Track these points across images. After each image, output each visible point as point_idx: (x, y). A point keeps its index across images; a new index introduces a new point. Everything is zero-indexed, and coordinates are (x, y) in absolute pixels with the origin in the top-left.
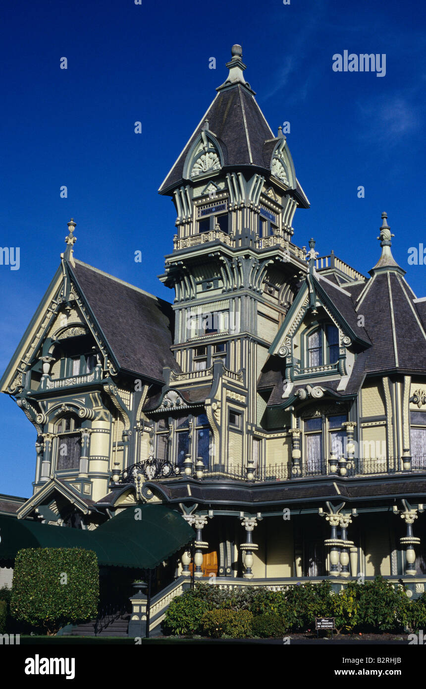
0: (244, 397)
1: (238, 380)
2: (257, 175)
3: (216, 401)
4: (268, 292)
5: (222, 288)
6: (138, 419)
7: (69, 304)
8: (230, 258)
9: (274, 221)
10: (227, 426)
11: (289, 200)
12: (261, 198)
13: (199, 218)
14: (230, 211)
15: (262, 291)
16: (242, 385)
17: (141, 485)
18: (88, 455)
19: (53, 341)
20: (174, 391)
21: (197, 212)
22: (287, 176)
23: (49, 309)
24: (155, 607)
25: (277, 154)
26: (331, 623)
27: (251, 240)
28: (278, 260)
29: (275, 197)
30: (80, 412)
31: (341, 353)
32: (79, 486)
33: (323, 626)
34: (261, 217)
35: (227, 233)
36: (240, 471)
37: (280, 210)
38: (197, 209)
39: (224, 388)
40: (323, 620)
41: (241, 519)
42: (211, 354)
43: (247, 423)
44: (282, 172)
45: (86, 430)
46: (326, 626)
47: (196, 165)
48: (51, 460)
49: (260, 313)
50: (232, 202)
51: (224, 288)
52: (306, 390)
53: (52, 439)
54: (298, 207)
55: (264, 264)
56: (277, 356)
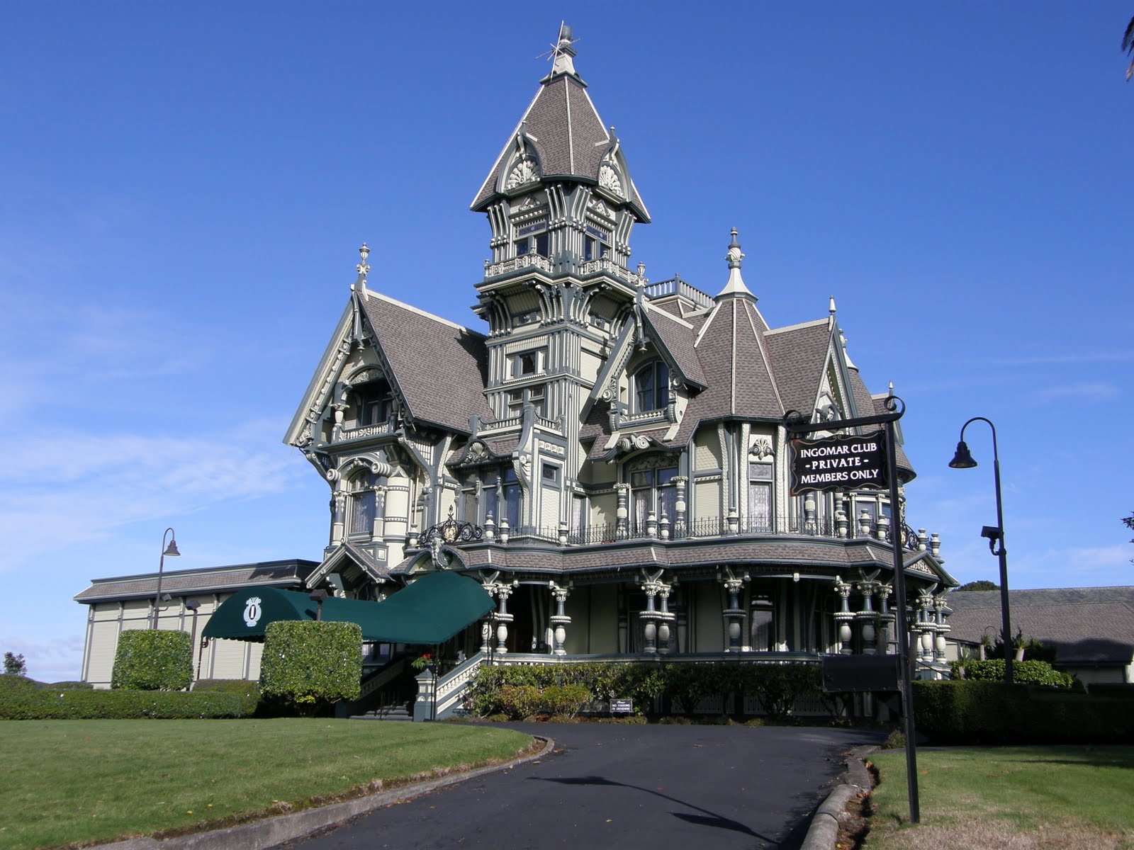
0: (563, 448)
1: (554, 429)
2: (581, 187)
3: (525, 454)
4: (596, 325)
5: (539, 321)
6: (440, 475)
7: (361, 343)
8: (548, 287)
9: (606, 240)
10: (539, 481)
11: (624, 215)
12: (588, 213)
13: (516, 239)
14: (550, 231)
15: (587, 324)
16: (560, 434)
17: (437, 550)
18: (383, 515)
19: (345, 386)
20: (479, 442)
21: (514, 232)
22: (621, 186)
23: (340, 349)
24: (442, 689)
25: (608, 160)
26: (628, 705)
27: (574, 264)
28: (605, 288)
29: (606, 211)
30: (374, 467)
31: (670, 397)
32: (371, 551)
33: (619, 709)
34: (587, 236)
35: (547, 257)
36: (554, 534)
37: (613, 227)
38: (515, 228)
39: (535, 439)
40: (619, 702)
41: (551, 588)
42: (527, 398)
43: (566, 478)
44: (614, 181)
45: (380, 488)
46: (623, 709)
47: (512, 175)
48: (344, 522)
49: (583, 349)
50: (553, 219)
51: (543, 322)
52: (630, 439)
53: (346, 498)
54: (636, 221)
55: (588, 292)
56: (602, 400)
